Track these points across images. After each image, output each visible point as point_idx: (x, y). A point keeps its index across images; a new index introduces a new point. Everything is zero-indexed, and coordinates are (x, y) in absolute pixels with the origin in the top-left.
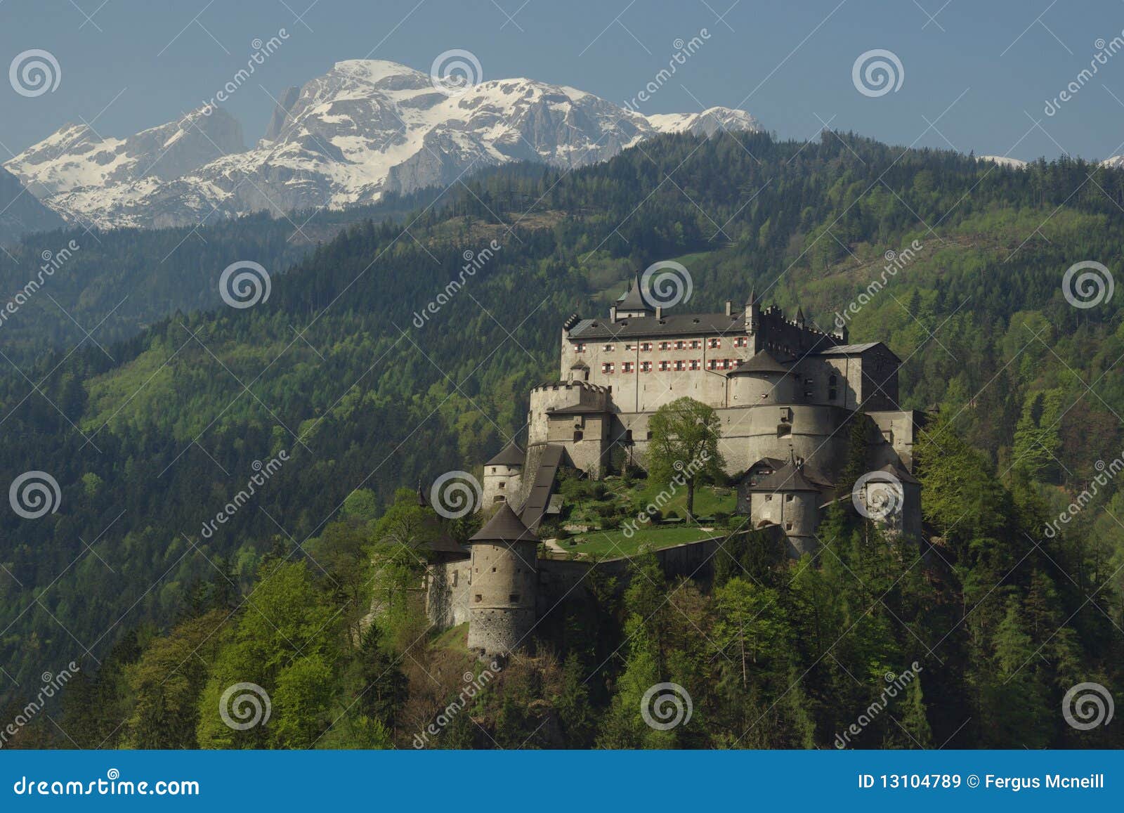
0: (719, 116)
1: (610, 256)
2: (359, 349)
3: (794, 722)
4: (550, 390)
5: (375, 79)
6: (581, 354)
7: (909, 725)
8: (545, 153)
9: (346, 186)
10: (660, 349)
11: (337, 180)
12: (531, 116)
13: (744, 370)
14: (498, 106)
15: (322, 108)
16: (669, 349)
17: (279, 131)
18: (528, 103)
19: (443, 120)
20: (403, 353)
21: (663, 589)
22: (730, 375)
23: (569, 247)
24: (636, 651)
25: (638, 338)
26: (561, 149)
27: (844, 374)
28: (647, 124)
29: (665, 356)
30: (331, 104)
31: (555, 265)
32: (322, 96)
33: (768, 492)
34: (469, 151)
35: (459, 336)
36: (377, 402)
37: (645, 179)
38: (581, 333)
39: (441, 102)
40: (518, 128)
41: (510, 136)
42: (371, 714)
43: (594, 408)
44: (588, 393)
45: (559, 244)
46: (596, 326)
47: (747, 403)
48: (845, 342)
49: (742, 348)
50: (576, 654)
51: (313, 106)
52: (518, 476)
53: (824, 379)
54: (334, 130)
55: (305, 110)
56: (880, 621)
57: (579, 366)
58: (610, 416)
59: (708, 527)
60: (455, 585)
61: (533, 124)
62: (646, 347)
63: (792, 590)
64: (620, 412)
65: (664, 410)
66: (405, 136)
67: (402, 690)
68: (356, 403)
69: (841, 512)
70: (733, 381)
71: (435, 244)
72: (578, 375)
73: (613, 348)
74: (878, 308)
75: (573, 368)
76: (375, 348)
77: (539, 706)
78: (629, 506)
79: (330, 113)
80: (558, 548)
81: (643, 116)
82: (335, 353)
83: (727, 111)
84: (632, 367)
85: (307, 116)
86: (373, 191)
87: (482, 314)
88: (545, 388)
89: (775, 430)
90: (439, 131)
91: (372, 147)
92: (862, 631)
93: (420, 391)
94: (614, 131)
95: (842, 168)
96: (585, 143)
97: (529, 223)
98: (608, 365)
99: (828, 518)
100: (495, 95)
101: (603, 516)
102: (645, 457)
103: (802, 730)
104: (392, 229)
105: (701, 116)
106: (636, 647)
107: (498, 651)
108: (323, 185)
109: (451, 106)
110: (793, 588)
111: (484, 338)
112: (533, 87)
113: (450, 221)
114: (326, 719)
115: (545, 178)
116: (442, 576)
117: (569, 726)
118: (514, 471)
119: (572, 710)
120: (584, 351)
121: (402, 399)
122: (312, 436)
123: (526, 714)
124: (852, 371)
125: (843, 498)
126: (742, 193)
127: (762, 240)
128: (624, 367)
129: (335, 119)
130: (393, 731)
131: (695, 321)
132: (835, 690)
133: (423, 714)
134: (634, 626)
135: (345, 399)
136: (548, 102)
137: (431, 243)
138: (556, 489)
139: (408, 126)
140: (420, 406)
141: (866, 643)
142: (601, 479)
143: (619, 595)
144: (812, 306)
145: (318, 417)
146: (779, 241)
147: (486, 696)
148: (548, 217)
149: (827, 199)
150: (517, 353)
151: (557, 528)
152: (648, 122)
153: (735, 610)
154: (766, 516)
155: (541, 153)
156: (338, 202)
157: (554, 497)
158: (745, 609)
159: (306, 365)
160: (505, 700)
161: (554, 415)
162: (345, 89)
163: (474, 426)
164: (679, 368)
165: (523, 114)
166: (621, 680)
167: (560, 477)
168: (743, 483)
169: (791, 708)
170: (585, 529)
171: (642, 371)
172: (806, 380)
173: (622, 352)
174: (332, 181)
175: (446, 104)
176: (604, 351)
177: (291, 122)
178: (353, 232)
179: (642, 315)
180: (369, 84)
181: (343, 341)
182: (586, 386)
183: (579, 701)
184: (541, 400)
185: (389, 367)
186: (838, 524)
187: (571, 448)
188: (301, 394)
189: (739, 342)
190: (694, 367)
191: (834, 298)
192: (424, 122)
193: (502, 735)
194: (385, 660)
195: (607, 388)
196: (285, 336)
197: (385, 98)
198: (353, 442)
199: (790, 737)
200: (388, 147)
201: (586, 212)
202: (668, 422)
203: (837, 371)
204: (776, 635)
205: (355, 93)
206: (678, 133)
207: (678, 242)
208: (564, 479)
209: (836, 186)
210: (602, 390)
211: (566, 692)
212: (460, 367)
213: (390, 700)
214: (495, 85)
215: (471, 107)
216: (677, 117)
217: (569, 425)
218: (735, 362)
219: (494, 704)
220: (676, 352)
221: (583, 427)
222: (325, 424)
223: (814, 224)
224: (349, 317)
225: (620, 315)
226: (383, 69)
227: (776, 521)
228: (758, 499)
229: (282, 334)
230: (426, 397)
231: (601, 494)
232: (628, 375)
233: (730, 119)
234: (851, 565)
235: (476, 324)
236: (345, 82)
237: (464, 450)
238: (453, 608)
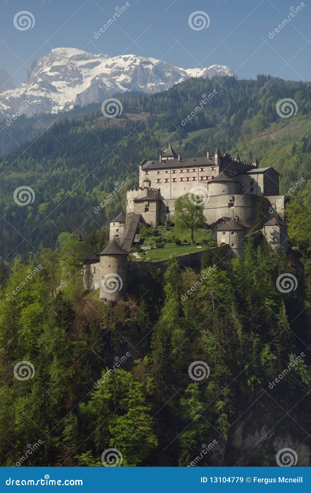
0: (216, 69)
1: (168, 131)
2: (63, 173)
3: (233, 324)
4: (135, 191)
5: (69, 56)
6: (147, 176)
7: (281, 324)
8: (142, 87)
9: (58, 103)
10: (180, 173)
11: (54, 100)
12: (136, 71)
13: (214, 181)
14: (122, 67)
15: (47, 69)
16: (184, 172)
17: (29, 79)
18: (134, 65)
19: (98, 73)
20: (82, 175)
21: (180, 272)
22: (209, 183)
23: (151, 128)
24: (169, 298)
25: (171, 168)
26: (149, 85)
27: (256, 180)
28: (185, 73)
29: (182, 175)
30: (51, 67)
31: (145, 136)
32: (46, 64)
33: (224, 231)
34: (110, 87)
35: (105, 167)
36: (71, 196)
37: (182, 98)
38: (147, 166)
39: (97, 65)
40: (131, 76)
41: (127, 80)
42: (59, 326)
43: (154, 198)
44: (150, 192)
45: (146, 126)
46: (153, 164)
47: (216, 194)
48: (257, 167)
49: (214, 171)
50: (144, 300)
51: (43, 68)
52: (123, 227)
53: (248, 183)
54: (52, 78)
55: (40, 70)
56: (269, 282)
57: (147, 181)
58: (159, 201)
59: (199, 246)
60: (94, 273)
61: (137, 74)
62: (174, 172)
63: (233, 271)
64: (164, 199)
65: (181, 198)
66: (83, 81)
67: (72, 316)
68: (63, 196)
69: (253, 238)
70: (210, 185)
71: (94, 128)
72: (146, 184)
73: (160, 173)
74: (279, 150)
75: (144, 181)
76: (70, 173)
77: (129, 321)
78: (167, 238)
79: (50, 71)
80: (139, 256)
81: (184, 70)
82: (53, 175)
83: (219, 67)
84: (168, 180)
85: (40, 73)
86: (70, 105)
87: (114, 158)
88: (132, 190)
89: (227, 205)
90: (97, 78)
91: (69, 86)
92: (261, 287)
93: (89, 190)
94: (171, 76)
95: (265, 90)
96: (159, 82)
97: (134, 118)
98: (159, 180)
99: (247, 241)
100: (120, 61)
101: (157, 243)
102: (173, 218)
103: (237, 327)
104: (76, 122)
105: (208, 69)
106: (169, 296)
107: (112, 299)
108: (49, 103)
109: (102, 67)
110: (233, 270)
111: (115, 168)
112: (136, 58)
113: (101, 118)
114: (41, 329)
115: (140, 98)
116: (89, 269)
117: (141, 329)
118: (122, 224)
119: (143, 323)
120: (149, 174)
121: (81, 194)
122: (44, 210)
123: (124, 325)
124: (260, 179)
125: (255, 232)
126: (224, 102)
127: (232, 123)
128: (165, 181)
129: (52, 74)
130: (69, 333)
131: (194, 160)
132: (251, 311)
133: (81, 326)
134: (168, 287)
135: (58, 194)
136: (143, 65)
137: (92, 127)
138: (137, 232)
139: (84, 76)
140: (89, 197)
141: (263, 291)
142: (156, 227)
143: (161, 275)
144: (252, 150)
145: (46, 202)
146: (239, 122)
147: (107, 318)
148: (141, 115)
149: (258, 104)
150: (129, 174)
151: (138, 248)
152: (185, 72)
153: (209, 280)
154: (223, 241)
155: (141, 87)
156: (55, 110)
157: (137, 235)
158: (213, 279)
159: (41, 180)
160: (115, 319)
161: (136, 201)
162: (57, 61)
163: (111, 205)
164: (188, 180)
165: (132, 70)
166: (163, 310)
167: (139, 227)
168: (214, 227)
169: (232, 319)
170: (150, 248)
171: (172, 182)
172: (241, 184)
173: (164, 174)
174: (52, 101)
175: (100, 66)
176: (157, 174)
177: (34, 76)
178: (59, 123)
179: (173, 158)
180: (67, 58)
181: (57, 170)
182: (150, 189)
183: (145, 319)
184: (131, 195)
185: (76, 181)
186: (251, 244)
187: (144, 215)
188: (39, 192)
189: (212, 169)
190: (194, 180)
191: (261, 147)
192: (90, 75)
193: (114, 333)
194: (65, 304)
195: (158, 189)
196: (32, 168)
197: (74, 64)
198: (61, 212)
199: (232, 330)
200: (75, 86)
201: (158, 113)
202: (182, 203)
203: (253, 179)
204: (226, 290)
205: (61, 62)
206: (196, 77)
207: (197, 124)
208: (141, 228)
209: (262, 99)
210: (156, 190)
211: (140, 315)
212: (105, 180)
213: (67, 321)
214: (120, 58)
215: (110, 67)
216: (198, 70)
217: (143, 205)
218: (211, 177)
219: (110, 321)
220: (187, 174)
221: (148, 206)
222: (50, 205)
223: (253, 115)
224: (59, 160)
225: (163, 159)
226: (72, 52)
227: (227, 243)
228: (219, 234)
229: (31, 167)
230: (92, 193)
231: (156, 234)
232: (167, 184)
233: (220, 70)
234: (258, 260)
235: (112, 161)
236: (56, 58)
237: (107, 215)
238: (94, 282)
